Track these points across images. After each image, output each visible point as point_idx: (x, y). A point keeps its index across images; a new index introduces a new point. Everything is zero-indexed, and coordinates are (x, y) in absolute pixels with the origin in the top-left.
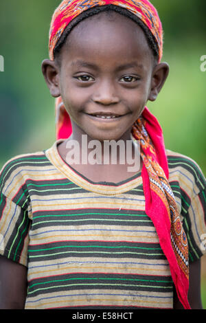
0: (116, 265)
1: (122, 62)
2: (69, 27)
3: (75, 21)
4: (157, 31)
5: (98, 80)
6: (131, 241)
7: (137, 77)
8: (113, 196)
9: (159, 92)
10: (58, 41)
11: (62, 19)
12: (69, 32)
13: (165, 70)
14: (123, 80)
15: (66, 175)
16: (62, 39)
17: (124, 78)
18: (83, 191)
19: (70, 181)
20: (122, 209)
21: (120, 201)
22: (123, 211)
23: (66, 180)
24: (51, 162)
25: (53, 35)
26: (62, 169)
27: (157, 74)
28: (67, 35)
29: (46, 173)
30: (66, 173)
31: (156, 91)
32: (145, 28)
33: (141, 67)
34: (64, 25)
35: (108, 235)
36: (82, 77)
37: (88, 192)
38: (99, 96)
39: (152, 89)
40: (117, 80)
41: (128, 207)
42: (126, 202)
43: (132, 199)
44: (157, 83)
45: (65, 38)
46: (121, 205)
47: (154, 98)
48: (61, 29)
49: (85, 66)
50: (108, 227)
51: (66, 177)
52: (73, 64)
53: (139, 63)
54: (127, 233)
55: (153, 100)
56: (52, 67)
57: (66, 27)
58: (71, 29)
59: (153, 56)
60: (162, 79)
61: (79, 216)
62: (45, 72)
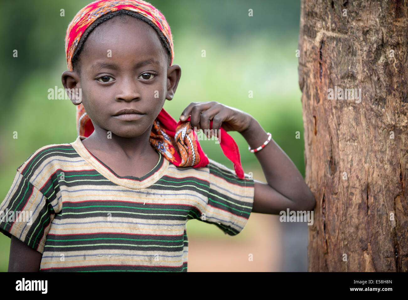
0: (142, 258)
1: (139, 59)
2: (86, 34)
3: (90, 28)
4: (168, 33)
5: (118, 79)
6: (155, 234)
7: (154, 73)
8: (138, 191)
9: (174, 92)
10: (76, 49)
11: (78, 29)
12: (86, 39)
13: (178, 71)
14: (141, 77)
15: (94, 166)
16: (80, 46)
17: (142, 75)
18: (111, 183)
19: (98, 173)
20: (146, 204)
21: (144, 196)
22: (147, 205)
23: (94, 172)
24: (78, 153)
25: (70, 45)
26: (89, 160)
27: (170, 76)
28: (84, 42)
29: (74, 164)
30: (94, 164)
31: (172, 91)
32: (157, 28)
33: (158, 63)
34: (80, 34)
35: (134, 228)
36: (103, 78)
37: (116, 185)
38: (121, 93)
39: (168, 90)
40: (136, 77)
41: (151, 202)
42: (149, 197)
43: (154, 194)
44: (172, 85)
45: (83, 45)
46: (145, 200)
47: (171, 97)
48: (78, 38)
49: (104, 67)
50: (135, 220)
51: (94, 169)
52: (93, 67)
53: (155, 60)
54: (151, 227)
55: (170, 99)
56: (72, 77)
57: (82, 35)
58: (88, 36)
59: (167, 55)
60: (175, 81)
61: (108, 208)
62: (65, 84)
